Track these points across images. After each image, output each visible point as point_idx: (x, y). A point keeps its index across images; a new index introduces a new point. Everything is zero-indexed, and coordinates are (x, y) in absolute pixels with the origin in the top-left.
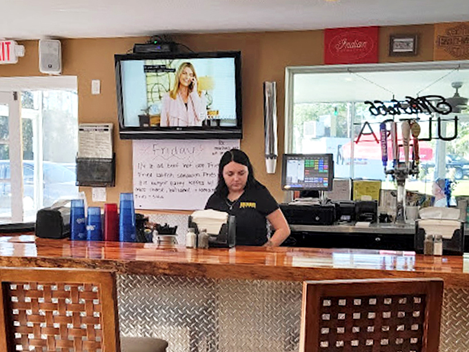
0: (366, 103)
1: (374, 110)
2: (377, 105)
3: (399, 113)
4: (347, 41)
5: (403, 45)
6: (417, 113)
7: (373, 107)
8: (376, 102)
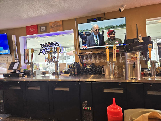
0: (40, 44)
1: (42, 46)
2: (43, 45)
3: (48, 47)
4: (31, 29)
5: (43, 29)
6: (51, 46)
7: (42, 45)
8: (42, 44)
